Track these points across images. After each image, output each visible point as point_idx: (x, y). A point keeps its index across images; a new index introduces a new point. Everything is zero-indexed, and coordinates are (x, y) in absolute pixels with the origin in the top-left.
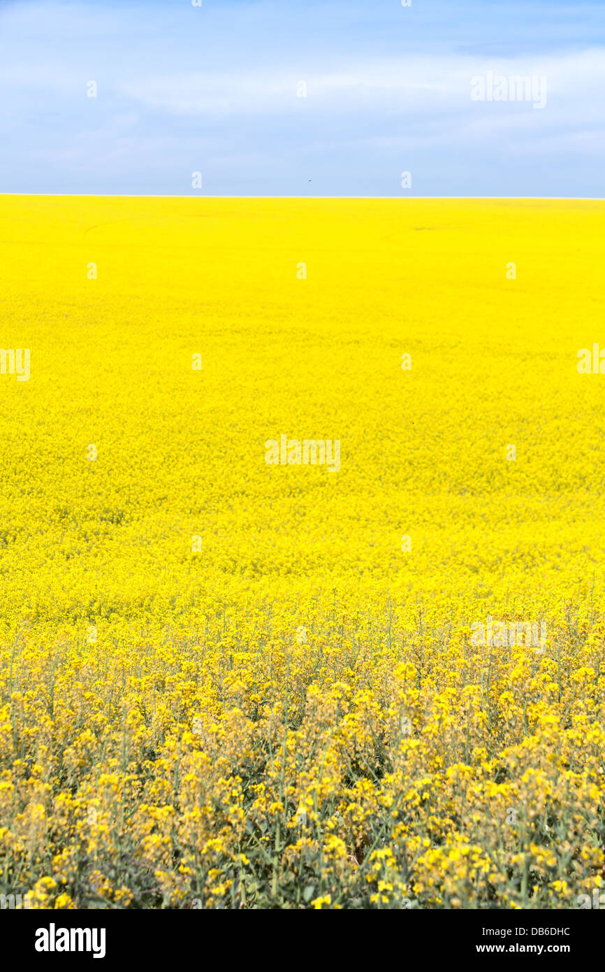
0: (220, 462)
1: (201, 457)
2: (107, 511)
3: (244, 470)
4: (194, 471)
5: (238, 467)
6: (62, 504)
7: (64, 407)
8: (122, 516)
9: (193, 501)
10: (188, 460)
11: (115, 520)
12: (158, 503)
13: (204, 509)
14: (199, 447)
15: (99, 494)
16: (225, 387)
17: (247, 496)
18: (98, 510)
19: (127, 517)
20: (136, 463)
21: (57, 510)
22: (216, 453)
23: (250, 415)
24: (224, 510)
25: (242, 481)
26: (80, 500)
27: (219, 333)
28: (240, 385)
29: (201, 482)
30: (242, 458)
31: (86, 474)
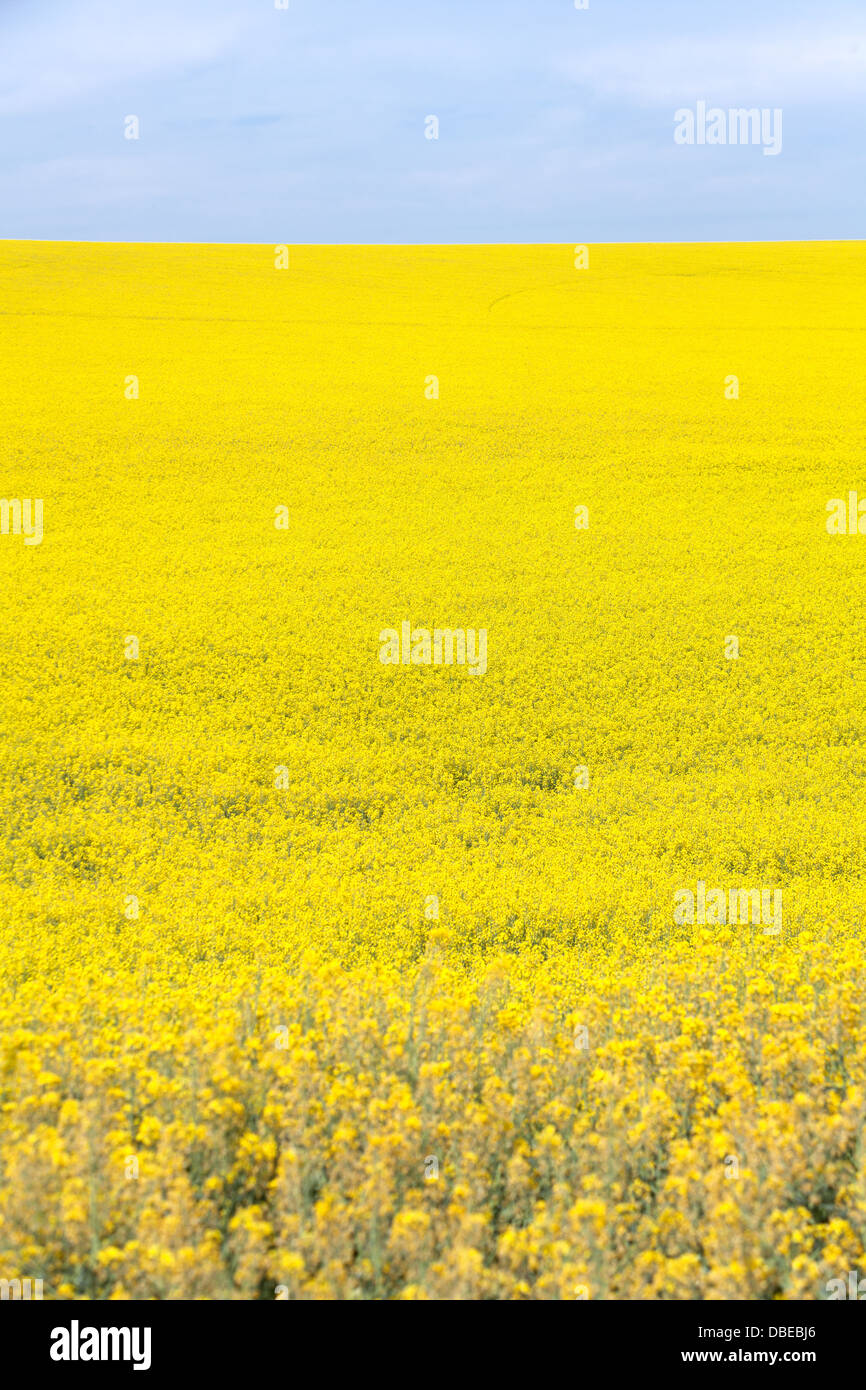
0: (721, 686)
1: (687, 677)
2: (532, 769)
3: (760, 700)
4: (677, 702)
5: (752, 694)
6: (459, 757)
7: (458, 595)
8: (557, 776)
9: (674, 752)
10: (667, 682)
11: (545, 783)
12: (616, 755)
13: (694, 765)
14: (684, 662)
15: (519, 740)
16: (726, 561)
17: (766, 743)
18: (517, 767)
19: (566, 778)
20: (579, 688)
21: (450, 766)
22: (714, 671)
23: (769, 608)
24: (727, 768)
25: (757, 718)
26: (489, 750)
27: (715, 470)
28: (753, 558)
29: (689, 720)
30: (758, 681)
31: (497, 706)
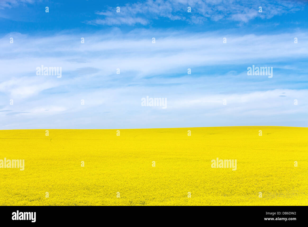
0: (167, 189)
1: (163, 188)
2: (141, 202)
3: (173, 191)
4: (161, 192)
5: (171, 191)
6: (131, 200)
7: (131, 177)
8: (144, 203)
9: (161, 199)
10: (160, 189)
11: (143, 204)
12: (153, 199)
13: (164, 201)
14: (162, 186)
15: (139, 197)
16: (168, 172)
17: (174, 197)
18: (139, 201)
19: (146, 203)
20: (148, 190)
21: (130, 201)
22: (166, 187)
23: (174, 178)
24: (168, 201)
25: (172, 194)
26: (135, 199)
27: (166, 159)
28: (171, 171)
29: (163, 194)
30: (172, 188)
31: (136, 193)
